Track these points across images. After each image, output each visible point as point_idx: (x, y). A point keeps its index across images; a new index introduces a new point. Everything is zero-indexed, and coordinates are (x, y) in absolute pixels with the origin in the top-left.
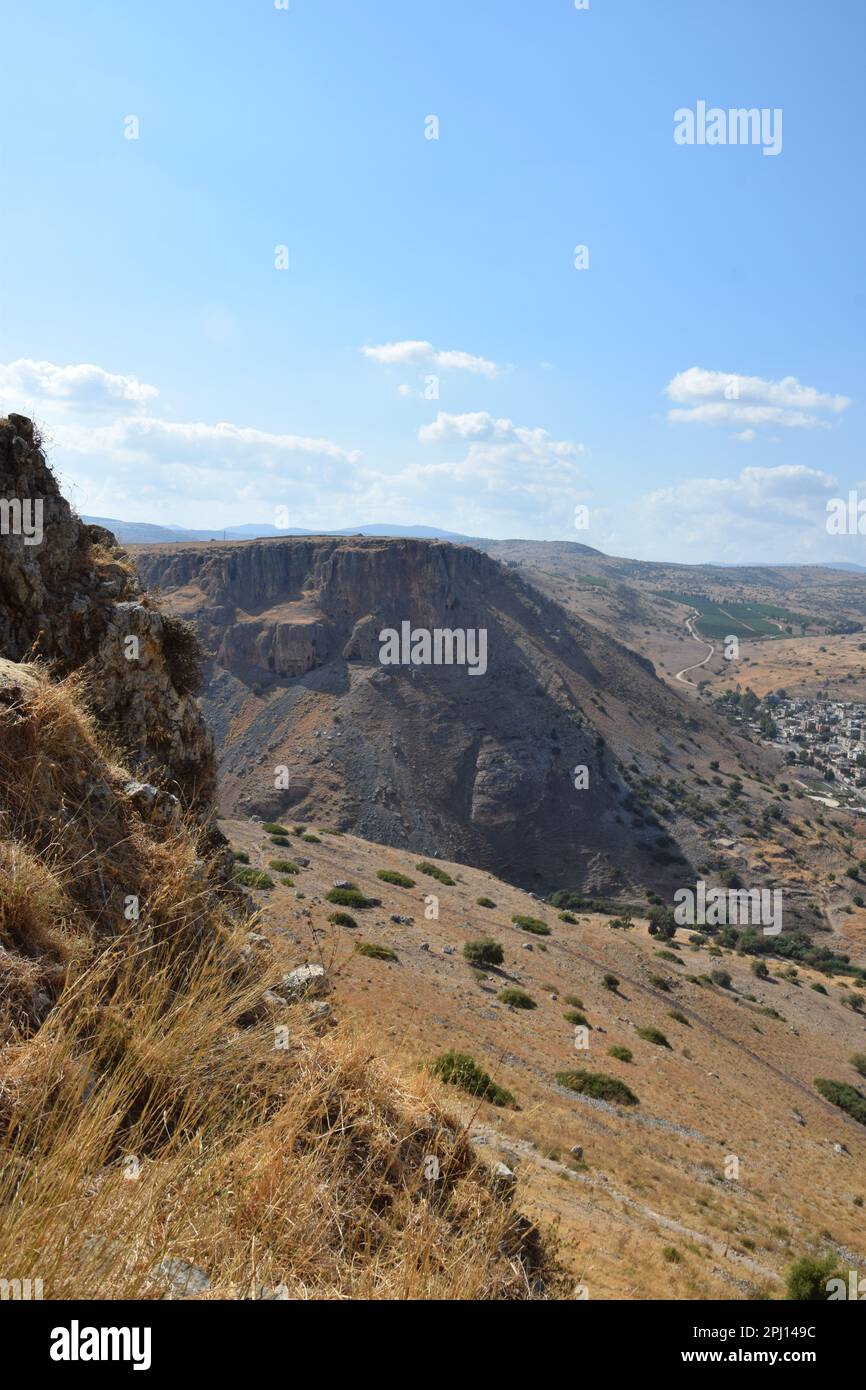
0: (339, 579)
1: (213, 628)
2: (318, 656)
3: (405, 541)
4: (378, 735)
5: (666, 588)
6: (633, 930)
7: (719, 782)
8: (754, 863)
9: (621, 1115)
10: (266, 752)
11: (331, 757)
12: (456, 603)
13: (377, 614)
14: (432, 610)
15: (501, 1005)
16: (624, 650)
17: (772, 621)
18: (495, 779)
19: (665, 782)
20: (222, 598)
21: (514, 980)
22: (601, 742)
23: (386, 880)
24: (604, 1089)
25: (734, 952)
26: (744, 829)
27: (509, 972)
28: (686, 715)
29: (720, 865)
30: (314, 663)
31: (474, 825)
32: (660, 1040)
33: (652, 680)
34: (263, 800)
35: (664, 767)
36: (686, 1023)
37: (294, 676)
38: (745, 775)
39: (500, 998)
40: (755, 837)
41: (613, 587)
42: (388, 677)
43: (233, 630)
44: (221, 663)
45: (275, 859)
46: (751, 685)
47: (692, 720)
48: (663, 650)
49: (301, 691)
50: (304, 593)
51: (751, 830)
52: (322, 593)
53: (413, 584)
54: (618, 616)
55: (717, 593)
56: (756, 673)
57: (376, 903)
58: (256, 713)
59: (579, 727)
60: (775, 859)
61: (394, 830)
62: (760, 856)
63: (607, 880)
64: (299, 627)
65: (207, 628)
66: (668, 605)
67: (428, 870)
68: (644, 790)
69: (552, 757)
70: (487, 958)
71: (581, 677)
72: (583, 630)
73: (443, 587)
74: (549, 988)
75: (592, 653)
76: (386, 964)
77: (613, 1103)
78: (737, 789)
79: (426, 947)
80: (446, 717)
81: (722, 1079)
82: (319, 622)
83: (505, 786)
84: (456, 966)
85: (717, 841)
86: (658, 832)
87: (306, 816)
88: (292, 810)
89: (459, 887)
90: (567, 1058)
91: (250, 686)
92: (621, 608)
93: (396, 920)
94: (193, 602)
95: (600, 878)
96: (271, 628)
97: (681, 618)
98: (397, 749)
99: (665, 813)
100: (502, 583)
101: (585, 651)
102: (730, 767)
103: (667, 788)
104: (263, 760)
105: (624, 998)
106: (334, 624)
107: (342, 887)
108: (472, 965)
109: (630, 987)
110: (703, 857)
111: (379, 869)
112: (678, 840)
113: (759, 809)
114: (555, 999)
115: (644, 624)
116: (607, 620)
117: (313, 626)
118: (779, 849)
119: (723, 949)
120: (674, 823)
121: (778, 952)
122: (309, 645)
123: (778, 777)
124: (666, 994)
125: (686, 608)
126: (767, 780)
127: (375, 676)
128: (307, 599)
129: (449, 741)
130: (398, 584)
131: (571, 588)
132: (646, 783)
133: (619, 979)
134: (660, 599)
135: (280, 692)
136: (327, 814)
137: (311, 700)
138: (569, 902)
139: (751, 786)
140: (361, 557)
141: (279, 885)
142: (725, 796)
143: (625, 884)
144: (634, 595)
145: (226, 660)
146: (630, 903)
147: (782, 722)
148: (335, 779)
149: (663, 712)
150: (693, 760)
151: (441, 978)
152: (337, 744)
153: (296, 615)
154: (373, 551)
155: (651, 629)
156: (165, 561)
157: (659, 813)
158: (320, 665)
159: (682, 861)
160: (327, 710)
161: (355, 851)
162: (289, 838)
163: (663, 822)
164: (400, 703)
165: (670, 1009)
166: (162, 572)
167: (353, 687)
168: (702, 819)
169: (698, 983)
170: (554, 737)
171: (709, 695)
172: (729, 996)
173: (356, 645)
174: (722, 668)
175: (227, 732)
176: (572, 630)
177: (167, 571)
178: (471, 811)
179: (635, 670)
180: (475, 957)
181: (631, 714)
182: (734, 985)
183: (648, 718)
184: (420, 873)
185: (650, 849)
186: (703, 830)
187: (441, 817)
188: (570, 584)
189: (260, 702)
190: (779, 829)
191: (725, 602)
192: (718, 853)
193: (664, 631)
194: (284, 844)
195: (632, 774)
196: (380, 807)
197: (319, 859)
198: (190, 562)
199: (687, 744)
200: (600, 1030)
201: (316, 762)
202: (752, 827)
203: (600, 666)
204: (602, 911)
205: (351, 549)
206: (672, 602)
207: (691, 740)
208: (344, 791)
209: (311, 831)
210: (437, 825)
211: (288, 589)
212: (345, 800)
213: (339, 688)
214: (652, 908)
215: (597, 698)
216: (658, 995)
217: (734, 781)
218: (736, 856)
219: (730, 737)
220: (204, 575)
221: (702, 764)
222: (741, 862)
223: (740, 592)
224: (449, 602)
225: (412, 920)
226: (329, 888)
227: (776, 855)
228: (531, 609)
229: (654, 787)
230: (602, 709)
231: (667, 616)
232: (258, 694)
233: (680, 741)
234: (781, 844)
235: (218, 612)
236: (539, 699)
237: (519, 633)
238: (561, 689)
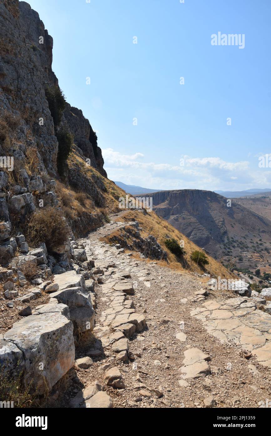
0: (172, 198)
2: (166, 214)
3: (185, 190)
7: (257, 243)
8: (249, 257)
13: (178, 205)
14: (189, 204)
18: (194, 237)
22: (226, 232)
26: (253, 251)
28: (262, 229)
29: (240, 256)
35: (242, 238)
40: (254, 253)
42: (177, 218)
51: (255, 251)
52: (169, 202)
53: (186, 199)
59: (220, 229)
60: (256, 257)
62: (252, 256)
64: (162, 208)
69: (209, 234)
71: (231, 220)
72: (241, 210)
75: (240, 215)
78: (261, 244)
80: (187, 225)
82: (167, 207)
85: (243, 252)
86: (229, 250)
96: (157, 209)
99: (234, 247)
100: (217, 199)
103: (239, 242)
106: (170, 207)
110: (237, 255)
112: (233, 252)
118: (259, 255)
122: (163, 212)
127: (175, 217)
128: (166, 202)
129: (186, 230)
130: (183, 199)
132: (233, 241)
140: (176, 194)
142: (255, 245)
149: (254, 228)
150: (254, 238)
153: (163, 206)
154: (179, 192)
157: (232, 246)
163: (231, 248)
167: (170, 219)
168: (243, 248)
170: (211, 230)
173: (173, 211)
176: (236, 210)
181: (242, 228)
186: (241, 250)
190: (264, 252)
199: (257, 235)
205: (175, 192)
211: (163, 201)
215: (233, 224)
218: (246, 255)
221: (257, 239)
222: (246, 257)
229: (235, 242)
230: (233, 227)
233: (255, 234)
236: (211, 223)
237: (216, 210)
238: (221, 221)
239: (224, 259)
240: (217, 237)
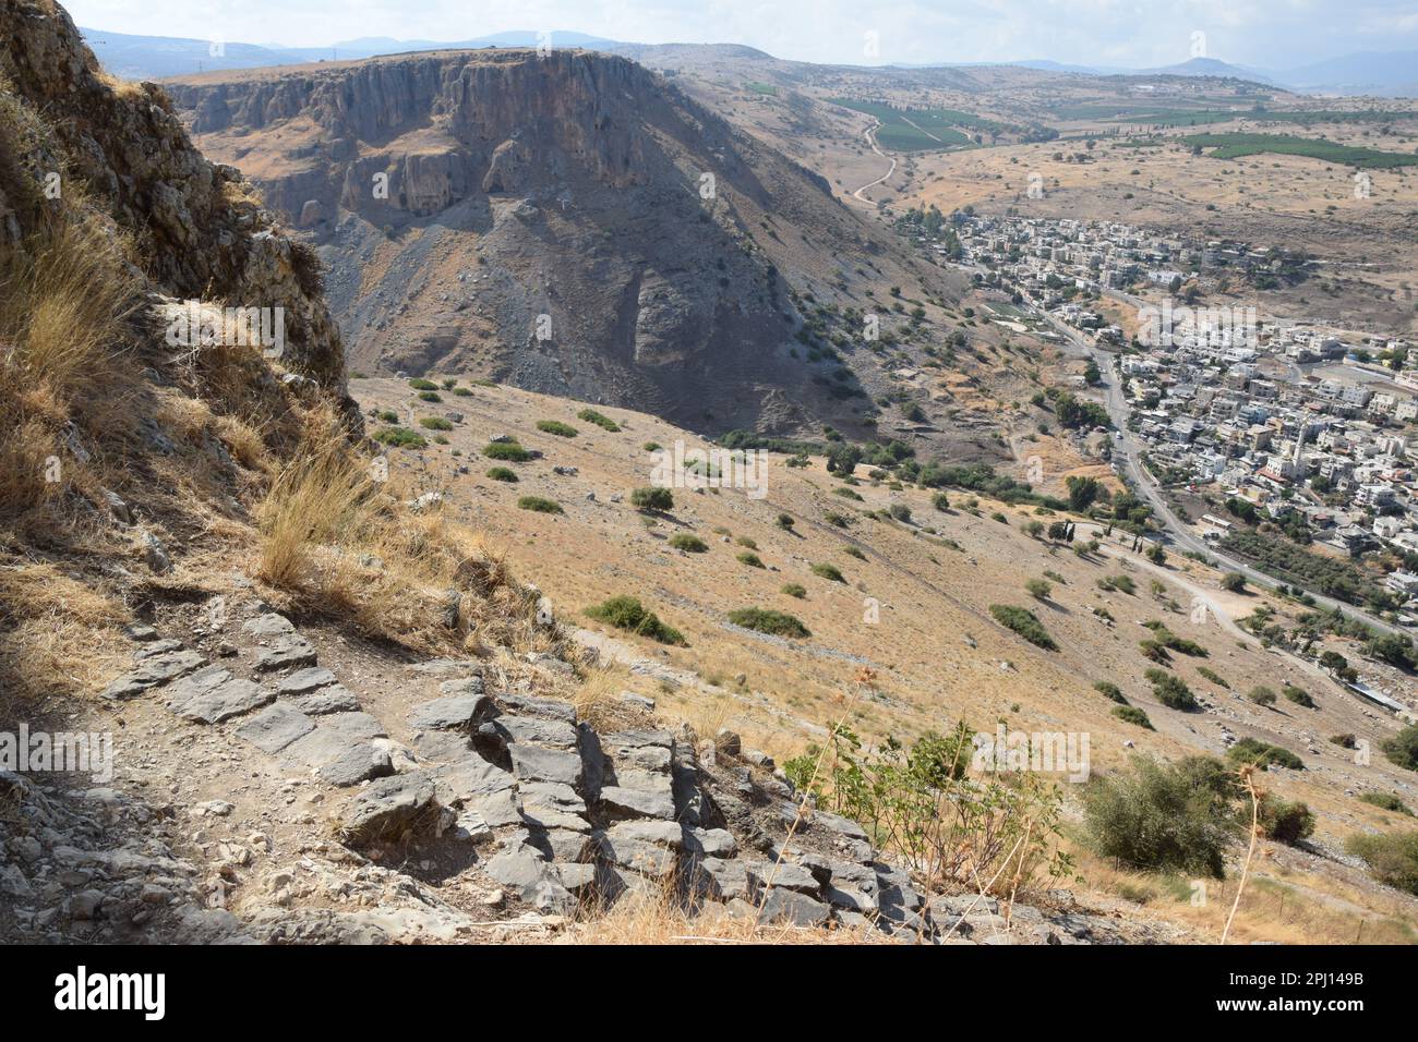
0: (472, 100)
1: (333, 165)
2: (455, 189)
4: (528, 275)
5: (843, 95)
6: (810, 467)
7: (900, 309)
8: (937, 394)
9: (792, 648)
10: (406, 301)
11: (478, 303)
12: (607, 122)
13: (518, 139)
14: (581, 130)
15: (672, 550)
16: (795, 167)
17: (961, 130)
18: (659, 316)
19: (843, 311)
20: (340, 130)
21: (685, 524)
22: (772, 271)
23: (546, 431)
24: (776, 624)
25: (915, 486)
26: (926, 358)
27: (679, 517)
28: (865, 237)
29: (902, 397)
30: (451, 198)
31: (640, 367)
32: (835, 575)
33: (827, 200)
34: (406, 354)
35: (842, 295)
36: (863, 558)
37: (429, 214)
38: (928, 301)
39: (670, 544)
40: (937, 366)
41: (784, 96)
42: (535, 209)
43: (356, 166)
44: (347, 205)
45: (426, 416)
46: (936, 202)
47: (871, 242)
48: (840, 165)
49: (438, 231)
50: (433, 118)
51: (933, 359)
52: (453, 118)
53: (556, 103)
54: (789, 128)
55: (899, 99)
56: (940, 188)
57: (537, 455)
58: (391, 259)
59: (748, 255)
60: (959, 389)
61: (553, 377)
62: (943, 386)
63: (783, 418)
64: (431, 158)
65: (326, 166)
66: (845, 114)
67: (590, 417)
68: (820, 320)
69: (720, 289)
70: (657, 504)
71: (749, 199)
72: (751, 146)
73: (591, 104)
74: (722, 531)
75: (760, 172)
76: (551, 517)
77: (785, 636)
78: (919, 316)
79: (592, 497)
80: (601, 251)
81: (896, 610)
82: (454, 151)
83: (670, 323)
84: (624, 514)
85: (897, 372)
86: (836, 365)
87: (457, 367)
88: (441, 363)
89: (625, 433)
90: (740, 598)
91: (382, 228)
92: (793, 119)
93: (560, 471)
94: (306, 136)
95: (775, 416)
96: (399, 161)
97: (860, 128)
98: (551, 289)
99: (843, 345)
100: (657, 96)
101: (753, 169)
102: (912, 292)
103: (845, 317)
104: (403, 310)
105: (800, 536)
106: (470, 153)
107: (500, 440)
108: (641, 511)
109: (805, 525)
110: (884, 390)
111: (541, 419)
112: (856, 373)
113: (942, 336)
114: (727, 541)
115: (819, 137)
116: (776, 132)
117: (448, 155)
118: (963, 378)
119: (903, 483)
120: (852, 354)
121: (960, 484)
122: (444, 180)
123: (964, 301)
124: (842, 531)
125: (864, 116)
126: (951, 305)
127: (521, 209)
128: (436, 125)
129: (607, 277)
130: (540, 103)
131: (736, 98)
132: (822, 313)
133: (794, 518)
134: (836, 108)
135: (415, 234)
136: (479, 364)
137: (452, 240)
138: (744, 442)
139: (935, 312)
140: (495, 73)
141: (432, 443)
142: (906, 324)
143: (802, 421)
144: (808, 104)
145: (351, 201)
146: (808, 440)
147: (969, 242)
148: (485, 325)
149: (839, 235)
150: (871, 286)
151: (609, 527)
152: (485, 287)
153: (426, 144)
154: (507, 64)
155: (826, 142)
156: (268, 90)
157: (836, 344)
158: (459, 200)
159: (861, 394)
160: (470, 250)
161: (511, 401)
162: (439, 393)
163: (840, 354)
164: (550, 238)
165: (847, 545)
166: (267, 104)
167: (497, 223)
168: (881, 349)
169: (876, 518)
170: (721, 267)
171: (891, 214)
172: (908, 529)
173: (497, 175)
174: (903, 184)
175: (361, 281)
176: (738, 147)
177: (272, 101)
178: (634, 352)
179: (809, 190)
180: (643, 504)
181: (804, 239)
182: (913, 518)
183: (824, 242)
184: (582, 421)
185: (827, 382)
186: (883, 361)
187: (603, 360)
188: (735, 94)
189: (394, 245)
190: (964, 357)
191: (909, 109)
192: (899, 384)
193: (841, 145)
194: (435, 399)
195: (807, 304)
196: (536, 353)
197: (473, 413)
198: (298, 89)
199: (866, 268)
200: (774, 569)
201: (462, 308)
202: (935, 355)
203: (769, 186)
204: (778, 450)
205: (483, 64)
206: (849, 110)
207: (870, 265)
208: (495, 339)
209: (463, 383)
210: (598, 369)
211: (415, 113)
212: (497, 348)
213: (481, 224)
214: (830, 445)
215: (767, 222)
216: (834, 532)
217: (915, 307)
218: (918, 387)
219: (913, 260)
220: (316, 104)
221: (882, 291)
222: (923, 393)
223: (924, 98)
224: (599, 121)
225: (576, 470)
226: (486, 443)
227: (959, 385)
228: (692, 124)
229: (831, 317)
230: (773, 235)
231: (844, 127)
232: (391, 237)
233: (858, 266)
234: (965, 373)
235: (337, 145)
236: (703, 226)
237: (678, 152)
238: (727, 214)
239: (839, 417)
240: (761, 300)
